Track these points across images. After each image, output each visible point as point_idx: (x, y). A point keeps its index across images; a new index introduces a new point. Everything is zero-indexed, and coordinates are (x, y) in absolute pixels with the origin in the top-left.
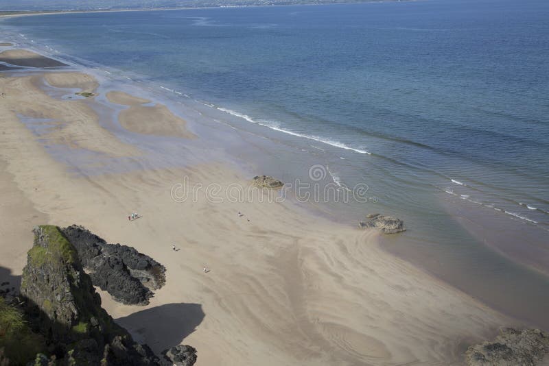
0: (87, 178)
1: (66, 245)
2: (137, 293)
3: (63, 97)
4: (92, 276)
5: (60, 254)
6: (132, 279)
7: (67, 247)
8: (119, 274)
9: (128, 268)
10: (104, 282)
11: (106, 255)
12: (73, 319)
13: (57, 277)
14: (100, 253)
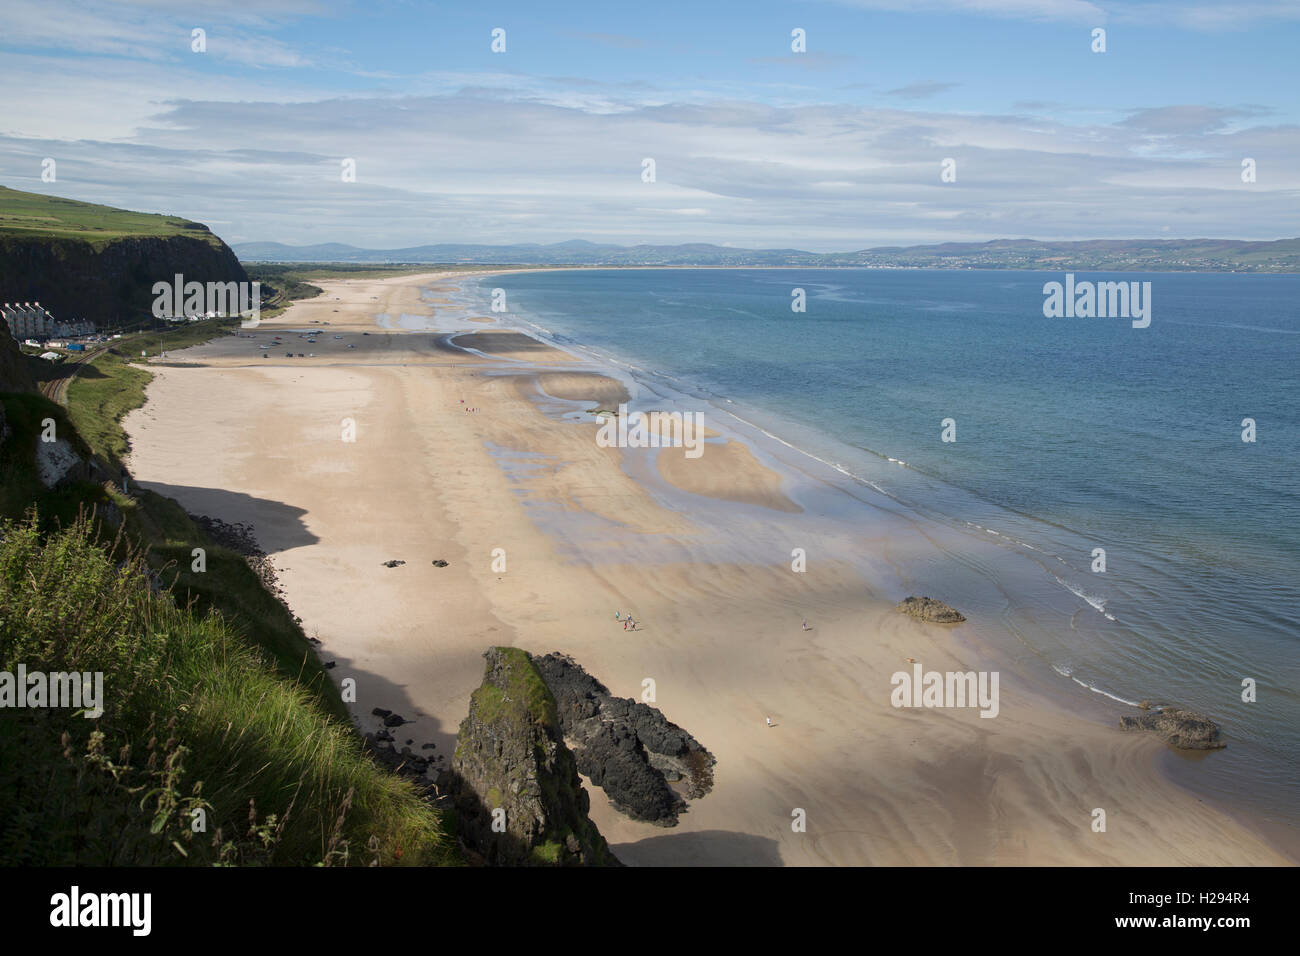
0: (589, 566)
1: (539, 688)
2: (656, 799)
3: (565, 416)
4: (578, 756)
5: (527, 704)
6: (650, 769)
7: (541, 692)
8: (628, 758)
9: (646, 748)
10: (598, 768)
11: (608, 717)
12: (535, 832)
13: (516, 748)
14: (596, 712)
